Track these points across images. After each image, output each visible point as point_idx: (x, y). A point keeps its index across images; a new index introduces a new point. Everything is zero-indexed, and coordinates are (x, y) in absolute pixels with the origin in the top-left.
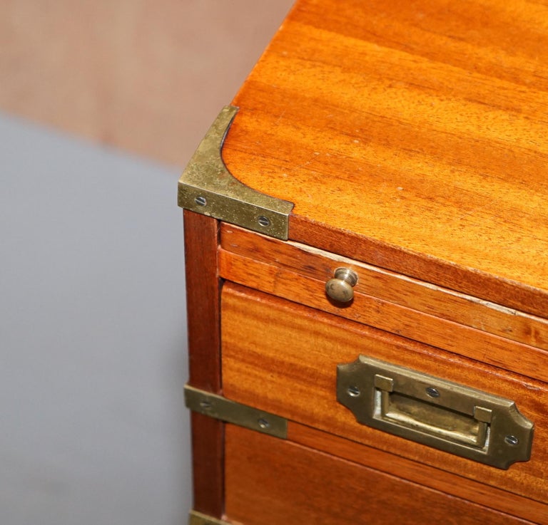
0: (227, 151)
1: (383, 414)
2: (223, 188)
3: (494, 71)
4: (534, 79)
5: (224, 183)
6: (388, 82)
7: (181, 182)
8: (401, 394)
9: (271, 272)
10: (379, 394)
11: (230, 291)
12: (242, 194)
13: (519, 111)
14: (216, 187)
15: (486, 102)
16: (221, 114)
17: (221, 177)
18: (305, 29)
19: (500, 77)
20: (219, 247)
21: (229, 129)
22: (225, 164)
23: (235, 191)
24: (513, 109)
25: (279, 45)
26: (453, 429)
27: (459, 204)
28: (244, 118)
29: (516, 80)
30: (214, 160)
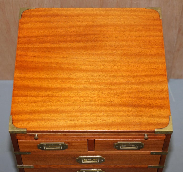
0: (13, 123)
1: (45, 148)
2: (15, 130)
3: (45, 96)
4: (51, 95)
5: (15, 129)
6: (31, 103)
7: (9, 131)
8: (47, 146)
9: (25, 137)
10: (44, 147)
11: (19, 140)
12: (18, 130)
13: (51, 102)
14: (14, 130)
15: (46, 102)
16: (10, 117)
17: (14, 128)
18: (16, 98)
19: (47, 97)
20: (16, 136)
21: (12, 119)
22: (14, 126)
23: (17, 129)
24: (50, 102)
25: (13, 102)
26: (56, 147)
27: (49, 120)
28: (14, 117)
29: (49, 96)
30: (12, 125)
